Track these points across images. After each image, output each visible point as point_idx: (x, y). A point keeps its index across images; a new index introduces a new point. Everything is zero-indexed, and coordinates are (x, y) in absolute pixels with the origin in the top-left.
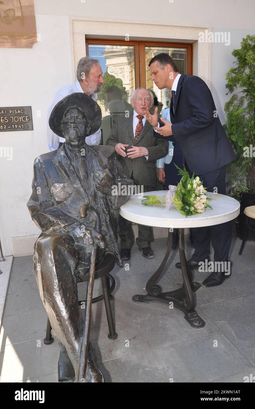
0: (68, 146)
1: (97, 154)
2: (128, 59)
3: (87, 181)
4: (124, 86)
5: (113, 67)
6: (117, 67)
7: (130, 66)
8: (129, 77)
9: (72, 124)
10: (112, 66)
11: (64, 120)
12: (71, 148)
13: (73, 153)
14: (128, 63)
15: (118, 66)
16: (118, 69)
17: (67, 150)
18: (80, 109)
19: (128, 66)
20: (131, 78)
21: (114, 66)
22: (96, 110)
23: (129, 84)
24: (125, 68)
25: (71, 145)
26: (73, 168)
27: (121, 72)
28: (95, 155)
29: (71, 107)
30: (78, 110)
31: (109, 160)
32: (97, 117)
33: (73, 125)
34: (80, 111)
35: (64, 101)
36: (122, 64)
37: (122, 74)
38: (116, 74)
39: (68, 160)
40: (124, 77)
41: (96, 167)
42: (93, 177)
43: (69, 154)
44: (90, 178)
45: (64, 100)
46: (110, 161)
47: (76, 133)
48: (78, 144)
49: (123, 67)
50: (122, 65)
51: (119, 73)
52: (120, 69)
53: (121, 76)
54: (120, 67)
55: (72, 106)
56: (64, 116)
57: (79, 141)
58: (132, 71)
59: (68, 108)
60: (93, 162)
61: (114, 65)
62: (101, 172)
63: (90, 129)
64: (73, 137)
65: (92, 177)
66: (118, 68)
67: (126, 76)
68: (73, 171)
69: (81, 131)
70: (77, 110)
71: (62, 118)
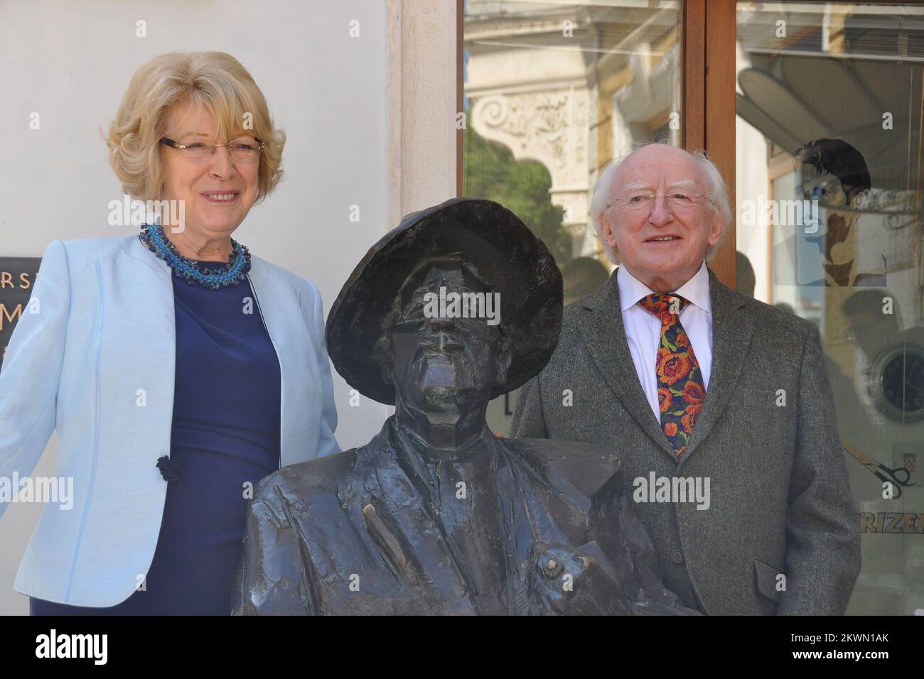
0: (409, 431)
1: (539, 477)
2: (588, 59)
3: (499, 597)
4: (555, 201)
5: (504, 101)
6: (527, 98)
7: (595, 92)
8: (585, 154)
9: (442, 335)
10: (495, 96)
11: (396, 315)
12: (423, 442)
13: (436, 464)
14: (587, 77)
15: (529, 93)
16: (530, 111)
17: (408, 450)
18: (473, 269)
19: (585, 94)
20: (596, 155)
21: (506, 95)
22: (541, 280)
23: (586, 192)
24: (569, 107)
25: (427, 430)
26: (437, 531)
27: (546, 126)
28: (533, 480)
29: (435, 259)
30: (466, 273)
31: (595, 507)
32: (543, 310)
33: (446, 339)
34: (474, 278)
35: (412, 233)
36: (551, 84)
37: (553, 137)
38: (520, 135)
39: (415, 492)
40: (559, 152)
41: (538, 531)
42: (529, 576)
43: (418, 470)
44: (516, 581)
45: (413, 227)
46: (602, 513)
47: (457, 375)
48: (459, 421)
49: (555, 99)
50: (555, 90)
51: (532, 130)
52: (539, 108)
53: (545, 146)
54: (541, 99)
55: (439, 254)
56: (398, 299)
57: (463, 410)
58: (608, 118)
59: (422, 264)
60: (527, 508)
61: (510, 89)
62: (566, 554)
63: (509, 361)
64: (442, 390)
65: (523, 578)
66: (528, 106)
67: (569, 148)
68: (439, 541)
69: (475, 368)
70: (463, 272)
71: (389, 309)
